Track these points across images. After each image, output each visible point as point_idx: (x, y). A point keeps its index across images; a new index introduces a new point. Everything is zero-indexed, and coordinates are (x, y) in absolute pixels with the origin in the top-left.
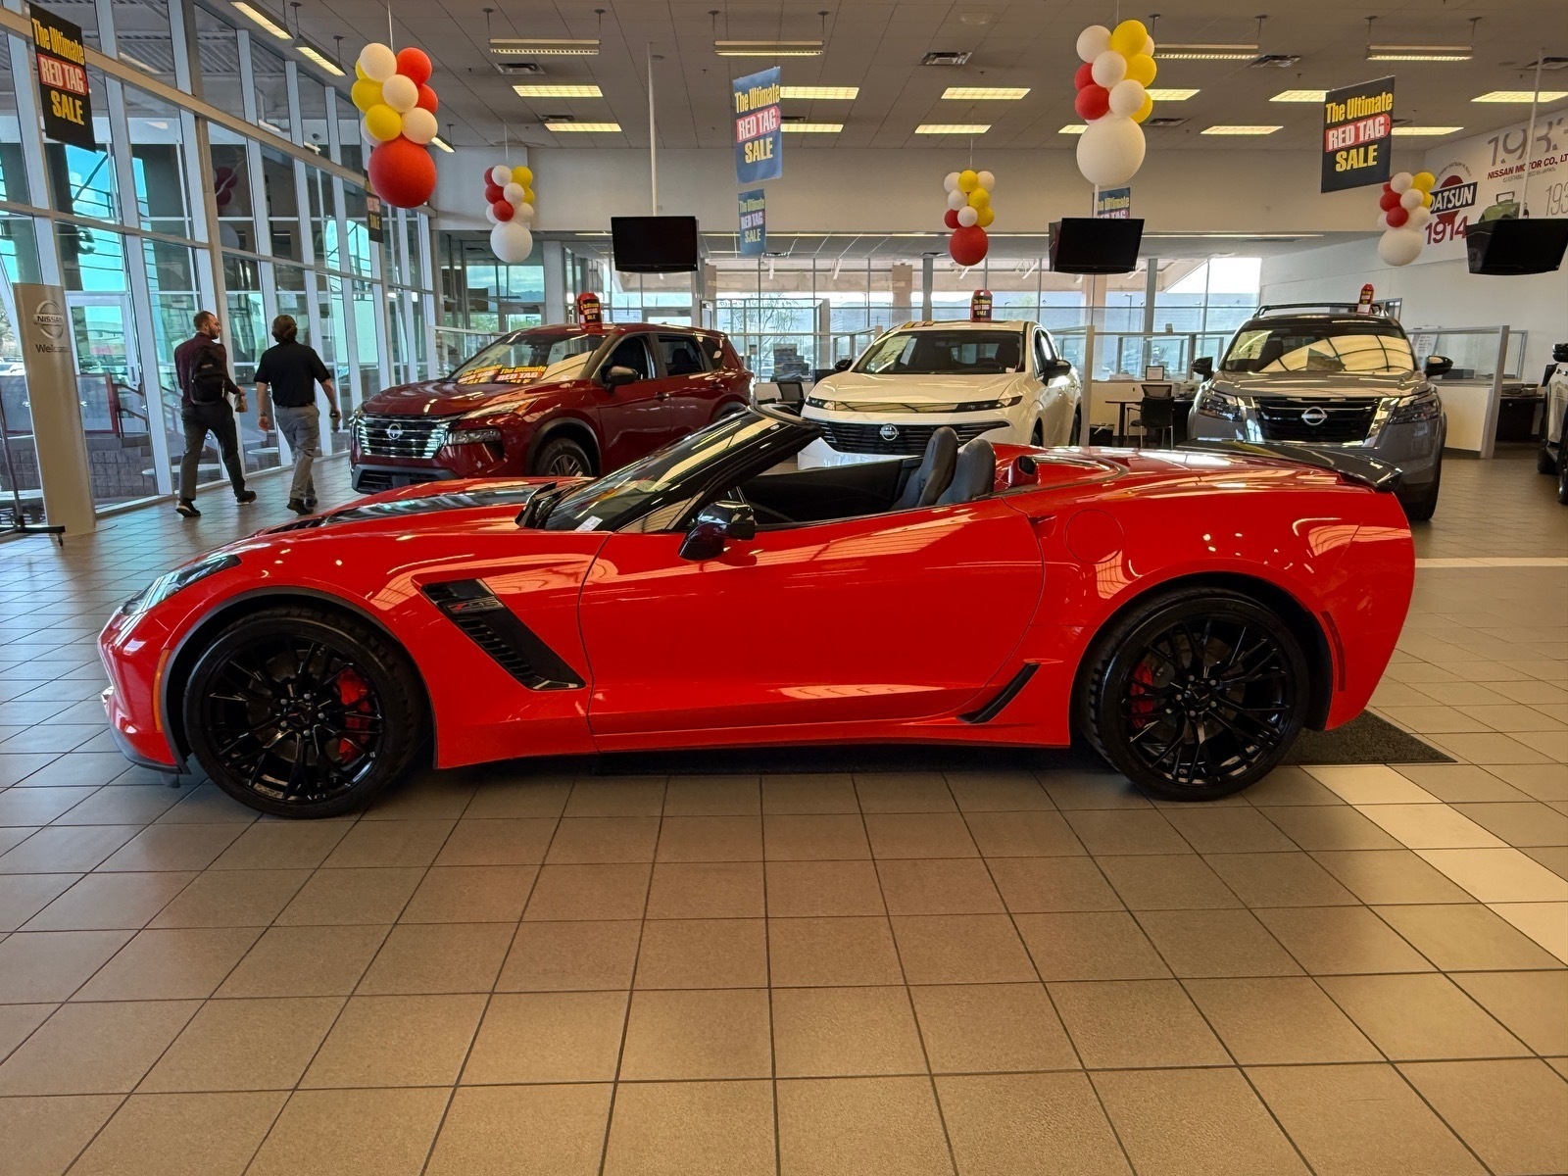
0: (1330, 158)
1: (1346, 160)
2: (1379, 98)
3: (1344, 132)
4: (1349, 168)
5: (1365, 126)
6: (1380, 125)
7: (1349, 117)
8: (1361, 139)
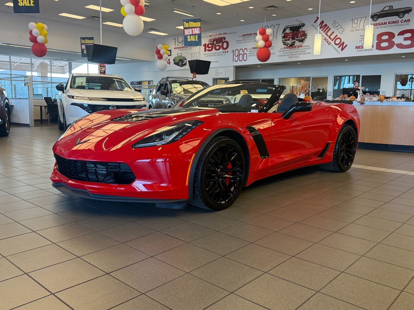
0: (186, 37)
1: (190, 38)
2: (197, 23)
3: (189, 31)
4: (191, 40)
5: (194, 30)
6: (198, 30)
7: (190, 27)
8: (194, 33)
